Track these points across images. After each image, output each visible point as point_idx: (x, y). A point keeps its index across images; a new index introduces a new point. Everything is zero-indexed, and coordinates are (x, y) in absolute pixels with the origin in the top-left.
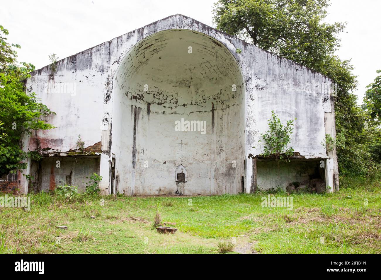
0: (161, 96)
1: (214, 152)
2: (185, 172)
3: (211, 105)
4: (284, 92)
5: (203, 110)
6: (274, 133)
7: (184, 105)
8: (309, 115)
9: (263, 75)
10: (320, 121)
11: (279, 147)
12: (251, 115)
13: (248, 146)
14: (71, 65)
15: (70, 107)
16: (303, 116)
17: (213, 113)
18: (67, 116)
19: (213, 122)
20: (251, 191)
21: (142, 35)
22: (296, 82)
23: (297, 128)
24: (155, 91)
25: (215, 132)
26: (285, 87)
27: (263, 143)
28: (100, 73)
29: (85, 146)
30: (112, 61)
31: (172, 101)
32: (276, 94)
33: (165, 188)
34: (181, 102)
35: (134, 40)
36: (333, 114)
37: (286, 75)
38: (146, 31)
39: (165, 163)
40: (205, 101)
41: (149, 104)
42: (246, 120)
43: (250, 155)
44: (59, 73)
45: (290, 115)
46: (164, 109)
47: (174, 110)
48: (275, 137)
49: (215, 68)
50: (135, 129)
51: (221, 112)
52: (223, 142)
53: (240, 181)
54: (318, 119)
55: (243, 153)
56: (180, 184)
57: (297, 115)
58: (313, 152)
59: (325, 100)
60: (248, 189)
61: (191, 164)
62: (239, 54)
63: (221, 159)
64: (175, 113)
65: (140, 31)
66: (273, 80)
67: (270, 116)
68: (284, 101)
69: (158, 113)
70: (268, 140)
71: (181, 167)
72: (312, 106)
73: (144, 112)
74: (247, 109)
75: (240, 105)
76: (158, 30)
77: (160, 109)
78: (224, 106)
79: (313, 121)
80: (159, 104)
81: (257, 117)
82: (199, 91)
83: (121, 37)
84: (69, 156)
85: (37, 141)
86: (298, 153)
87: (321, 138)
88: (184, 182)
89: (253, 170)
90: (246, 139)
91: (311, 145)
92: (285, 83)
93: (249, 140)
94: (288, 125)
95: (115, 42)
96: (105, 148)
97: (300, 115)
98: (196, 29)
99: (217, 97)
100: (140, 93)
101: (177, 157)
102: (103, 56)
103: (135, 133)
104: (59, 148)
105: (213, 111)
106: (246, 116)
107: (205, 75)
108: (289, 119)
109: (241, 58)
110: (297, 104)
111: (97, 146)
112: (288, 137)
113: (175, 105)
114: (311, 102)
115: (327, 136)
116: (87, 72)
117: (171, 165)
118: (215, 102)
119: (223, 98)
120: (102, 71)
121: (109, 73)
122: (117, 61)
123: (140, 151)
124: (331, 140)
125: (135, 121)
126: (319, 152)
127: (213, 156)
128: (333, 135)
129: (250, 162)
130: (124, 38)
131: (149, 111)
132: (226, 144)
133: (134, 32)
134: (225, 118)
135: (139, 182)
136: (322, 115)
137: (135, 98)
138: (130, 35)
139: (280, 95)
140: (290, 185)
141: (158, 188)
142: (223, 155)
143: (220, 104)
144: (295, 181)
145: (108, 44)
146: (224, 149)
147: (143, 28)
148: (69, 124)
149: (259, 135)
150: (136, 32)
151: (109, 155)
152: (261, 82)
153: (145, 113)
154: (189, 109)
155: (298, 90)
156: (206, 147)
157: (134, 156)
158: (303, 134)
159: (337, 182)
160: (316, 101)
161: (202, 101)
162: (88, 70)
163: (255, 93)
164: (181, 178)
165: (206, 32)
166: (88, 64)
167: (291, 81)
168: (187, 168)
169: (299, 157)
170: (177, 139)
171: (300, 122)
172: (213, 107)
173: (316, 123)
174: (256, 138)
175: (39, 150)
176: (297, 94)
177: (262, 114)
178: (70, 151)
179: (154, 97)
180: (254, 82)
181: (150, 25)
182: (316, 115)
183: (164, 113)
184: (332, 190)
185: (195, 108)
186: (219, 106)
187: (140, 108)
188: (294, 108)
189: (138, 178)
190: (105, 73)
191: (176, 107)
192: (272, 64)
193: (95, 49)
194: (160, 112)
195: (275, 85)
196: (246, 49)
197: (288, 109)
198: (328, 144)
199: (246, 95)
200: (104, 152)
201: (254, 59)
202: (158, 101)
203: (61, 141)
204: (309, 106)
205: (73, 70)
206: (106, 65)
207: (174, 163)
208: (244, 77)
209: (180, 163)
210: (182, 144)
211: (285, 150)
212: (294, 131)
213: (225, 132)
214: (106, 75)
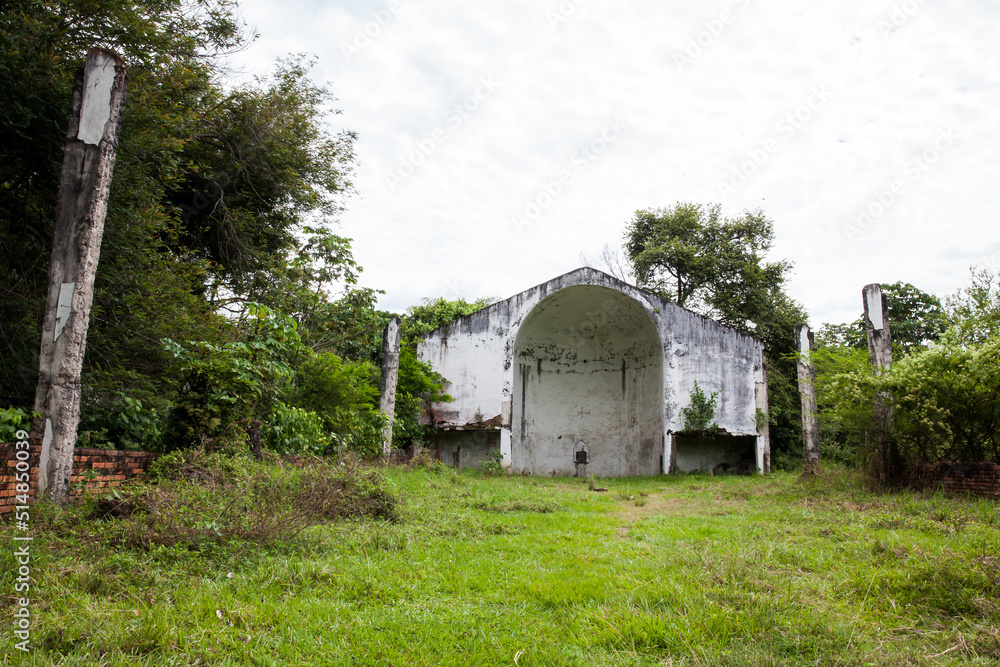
0: (555, 349)
1: (624, 425)
2: (586, 450)
3: (621, 363)
4: (709, 359)
5: (611, 368)
6: (696, 406)
7: (585, 361)
8: (737, 386)
9: (685, 339)
10: (749, 393)
11: (701, 423)
12: (671, 385)
13: (667, 421)
14: (465, 328)
15: (465, 375)
16: (730, 387)
17: (624, 372)
18: (463, 386)
19: (624, 385)
20: (670, 471)
21: (545, 292)
22: (723, 348)
23: (724, 400)
24: (548, 343)
25: (626, 397)
26: (710, 353)
27: (684, 417)
28: (498, 337)
29: (484, 419)
30: (512, 322)
31: (569, 356)
32: (699, 361)
33: (560, 470)
34: (580, 357)
35: (536, 299)
36: (766, 384)
37: (712, 339)
38: (549, 288)
39: (560, 438)
40: (613, 356)
41: (540, 361)
42: (665, 391)
43: (669, 431)
44: (452, 336)
45: (716, 386)
46: (558, 367)
47: (572, 368)
48: (697, 411)
49: (627, 317)
50: (524, 394)
51: (634, 372)
52: (637, 412)
53: (659, 462)
54: (747, 390)
55: (662, 428)
56: (580, 465)
57: (723, 386)
58: (741, 428)
59: (756, 369)
60: (666, 470)
61: (594, 439)
62: (656, 315)
63: (635, 434)
64: (573, 371)
65: (543, 287)
66: (696, 345)
67: (691, 387)
68: (708, 369)
69: (551, 372)
70: (688, 414)
71: (581, 444)
72: (741, 375)
73: (533, 373)
74: (667, 379)
75: (658, 366)
76: (564, 286)
77: (553, 366)
78: (639, 365)
79: (742, 393)
80: (552, 360)
81: (677, 388)
82: (605, 344)
83: (521, 294)
84: (466, 431)
85: (431, 414)
86: (724, 430)
87: (750, 411)
88: (586, 463)
89: (672, 449)
90: (665, 413)
91: (740, 420)
92: (710, 348)
93: (667, 414)
94: (712, 397)
95: (515, 300)
96: (505, 422)
97: (727, 385)
98: (607, 285)
99: (629, 353)
100: (530, 348)
101: (576, 430)
102: (501, 317)
103: (524, 400)
104: (454, 422)
105: (624, 369)
106: (665, 386)
107: (613, 324)
108: (714, 390)
109: (660, 319)
110: (724, 372)
111: (497, 420)
112: (712, 411)
113: (573, 361)
114: (740, 371)
115: (758, 410)
116: (483, 335)
117: (568, 440)
118: (626, 358)
119: (637, 354)
120: (501, 334)
121: (509, 336)
122: (518, 323)
123: (530, 422)
124: (762, 415)
125: (524, 384)
126: (749, 430)
127: (623, 430)
128: (764, 410)
129: (669, 440)
130: (525, 295)
131: (540, 370)
132: (640, 414)
133: (536, 288)
134: (639, 379)
135: (529, 462)
136: (752, 386)
137: (524, 354)
138: (531, 292)
139: (704, 363)
140: (719, 466)
141: (551, 470)
142: (637, 429)
143: (633, 361)
144: (724, 461)
145: (506, 303)
146: (638, 420)
147: (546, 284)
148: (465, 395)
149: (679, 408)
150: (538, 289)
151: (511, 430)
152: (681, 347)
153: (535, 373)
154: (591, 366)
155: (724, 355)
156: (615, 418)
157: (523, 428)
158: (730, 408)
159: (769, 463)
160: (746, 370)
161: (609, 356)
162: (485, 333)
163: (675, 360)
164: (581, 458)
165: (618, 288)
166: (484, 326)
167: (717, 347)
168: (589, 445)
169: (724, 433)
170: (576, 406)
171: (727, 394)
172: (624, 365)
173: (745, 395)
174: (676, 412)
175: (433, 423)
176: (725, 361)
177: (683, 383)
178: (467, 424)
179: (546, 351)
180: (675, 347)
181: (554, 280)
182: (745, 386)
183: (558, 371)
184: (762, 472)
185: (599, 365)
186: (631, 364)
187: (529, 367)
188: (719, 377)
189: (527, 456)
190: (504, 336)
191: (574, 363)
192: (695, 326)
193: (492, 309)
194: (553, 370)
195: (698, 350)
196: (664, 308)
197: (714, 379)
198: (758, 420)
199: (665, 362)
200: (505, 426)
201: (674, 319)
202: (550, 356)
203: (457, 413)
204: (737, 376)
205: (468, 333)
206: (504, 327)
207: (572, 437)
208: (663, 341)
209: (580, 438)
210: (582, 413)
211: (709, 425)
212: (719, 405)
213: (640, 399)
214: (505, 339)
